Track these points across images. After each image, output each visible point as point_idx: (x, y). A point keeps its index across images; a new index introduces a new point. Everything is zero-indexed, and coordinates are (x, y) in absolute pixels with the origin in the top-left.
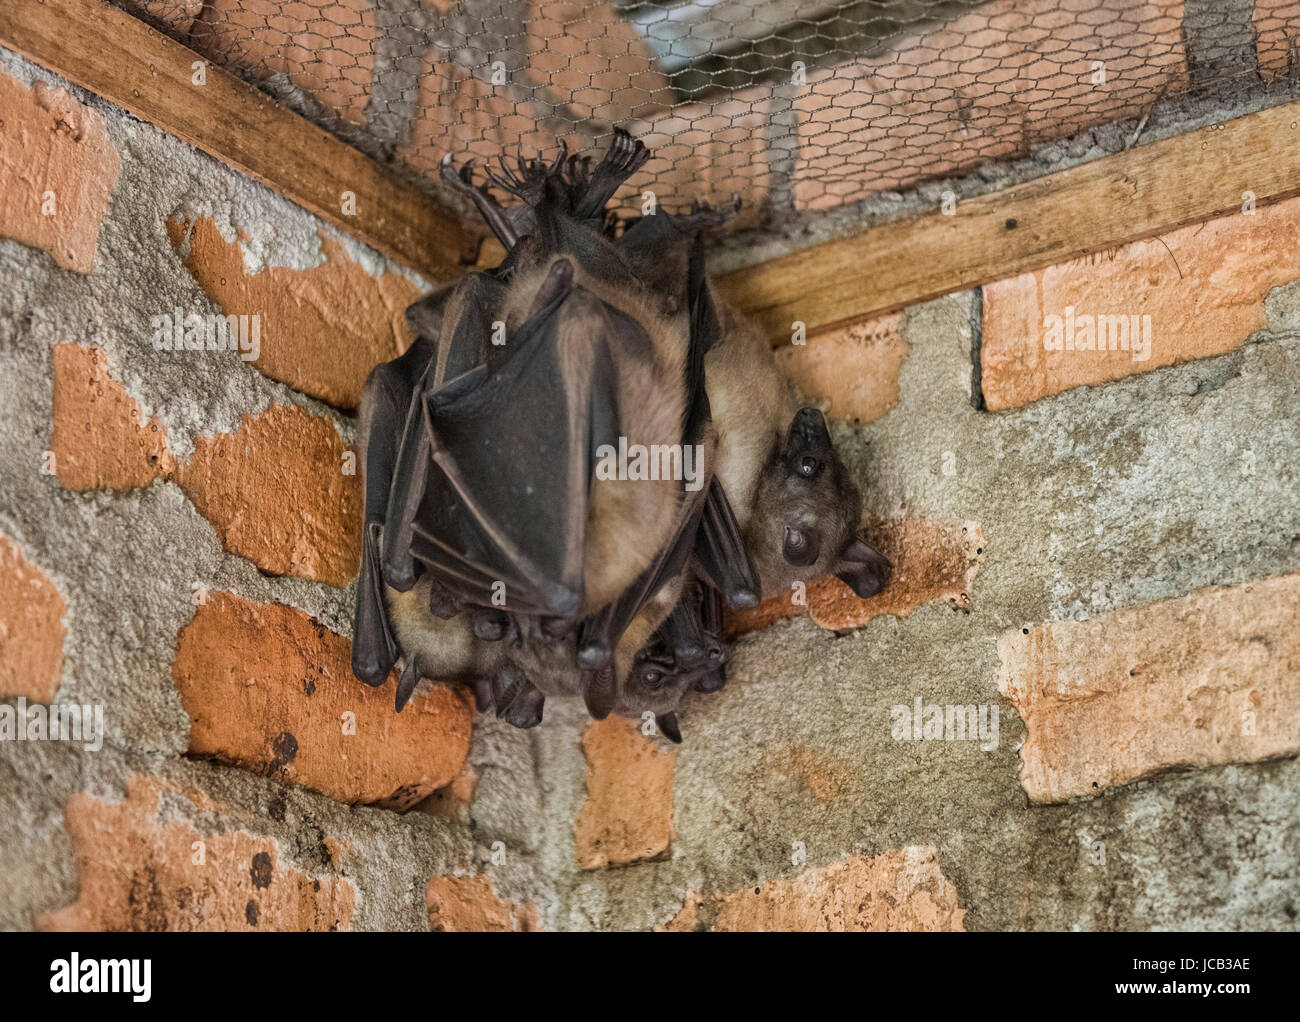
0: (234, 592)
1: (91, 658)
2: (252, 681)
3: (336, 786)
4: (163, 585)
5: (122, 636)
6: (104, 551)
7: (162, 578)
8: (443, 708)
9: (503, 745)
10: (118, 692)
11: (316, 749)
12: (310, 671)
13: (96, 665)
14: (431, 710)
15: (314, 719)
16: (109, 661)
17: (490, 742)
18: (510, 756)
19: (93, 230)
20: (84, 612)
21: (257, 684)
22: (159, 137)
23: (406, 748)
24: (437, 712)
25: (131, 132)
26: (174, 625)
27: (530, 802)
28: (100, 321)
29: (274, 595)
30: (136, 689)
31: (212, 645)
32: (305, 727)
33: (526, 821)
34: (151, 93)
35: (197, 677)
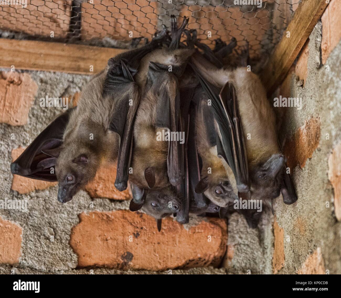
0: (98, 210)
1: (30, 245)
2: (109, 238)
3: (153, 266)
4: (63, 215)
5: (44, 235)
6: (36, 210)
7: (63, 213)
8: (205, 229)
9: (243, 236)
10: (42, 254)
11: (142, 255)
12: (137, 229)
13: (33, 247)
14: (200, 231)
15: (140, 245)
16: (38, 245)
17: (237, 236)
18: (247, 239)
19: (27, 111)
20: (27, 231)
21: (111, 238)
22: (52, 74)
23: (188, 246)
24: (203, 231)
25: (42, 76)
26: (69, 227)
27: (258, 254)
28: (28, 138)
29: (118, 207)
30: (51, 251)
31: (89, 230)
32: (136, 249)
33: (257, 261)
34: (41, 62)
35: (83, 242)
